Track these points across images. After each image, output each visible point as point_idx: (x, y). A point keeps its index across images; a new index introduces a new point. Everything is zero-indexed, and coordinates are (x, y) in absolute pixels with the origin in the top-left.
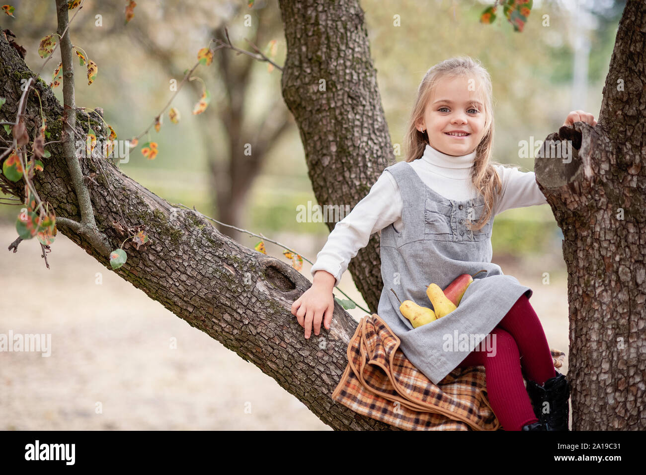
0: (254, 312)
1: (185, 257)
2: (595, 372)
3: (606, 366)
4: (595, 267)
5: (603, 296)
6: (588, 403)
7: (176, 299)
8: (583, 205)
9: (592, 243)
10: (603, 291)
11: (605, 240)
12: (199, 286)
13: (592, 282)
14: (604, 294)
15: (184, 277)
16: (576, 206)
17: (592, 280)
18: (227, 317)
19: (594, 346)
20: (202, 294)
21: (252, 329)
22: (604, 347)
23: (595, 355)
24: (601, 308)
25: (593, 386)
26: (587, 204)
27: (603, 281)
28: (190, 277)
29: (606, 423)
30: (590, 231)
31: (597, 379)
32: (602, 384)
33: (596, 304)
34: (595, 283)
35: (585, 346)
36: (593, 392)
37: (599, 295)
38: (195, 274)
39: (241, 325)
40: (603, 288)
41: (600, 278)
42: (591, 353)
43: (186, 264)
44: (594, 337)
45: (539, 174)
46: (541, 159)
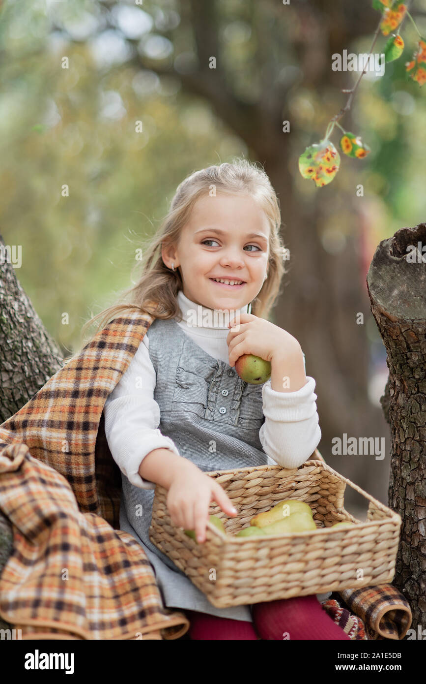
45: (383, 299)
46: (380, 277)
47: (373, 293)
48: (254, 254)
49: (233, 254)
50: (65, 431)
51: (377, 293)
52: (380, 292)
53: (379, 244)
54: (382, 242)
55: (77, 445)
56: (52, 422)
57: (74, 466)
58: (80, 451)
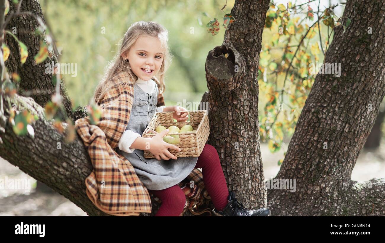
0: (81, 160)
1: (41, 128)
2: (242, 174)
3: (248, 169)
4: (241, 120)
5: (244, 134)
6: (239, 189)
7: (34, 156)
8: (238, 88)
9: (240, 108)
10: (244, 132)
11: (246, 105)
12: (50, 146)
13: (239, 128)
14: (245, 133)
15: (41, 142)
16: (233, 88)
17: (238, 126)
18: (65, 164)
19: (240, 160)
20: (52, 152)
21: (79, 170)
22: (246, 160)
23: (241, 164)
24: (244, 141)
25: (242, 181)
26: (240, 87)
27: (245, 127)
28: (45, 141)
29: (248, 199)
30: (239, 101)
31: (244, 177)
32: (246, 179)
33: (241, 138)
34: (240, 128)
35: (234, 160)
36: (242, 184)
37: (243, 134)
38: (48, 139)
39: (72, 168)
40: (245, 130)
41: (243, 125)
42: (238, 164)
43: (42, 133)
44: (240, 155)
45: (212, 72)
46: (210, 64)
47: (208, 69)
48: (159, 59)
49: (151, 60)
50: (117, 122)
51: (210, 70)
52: (211, 69)
53: (209, 52)
54: (210, 51)
55: (120, 128)
56: (112, 118)
57: (116, 136)
58: (121, 131)
